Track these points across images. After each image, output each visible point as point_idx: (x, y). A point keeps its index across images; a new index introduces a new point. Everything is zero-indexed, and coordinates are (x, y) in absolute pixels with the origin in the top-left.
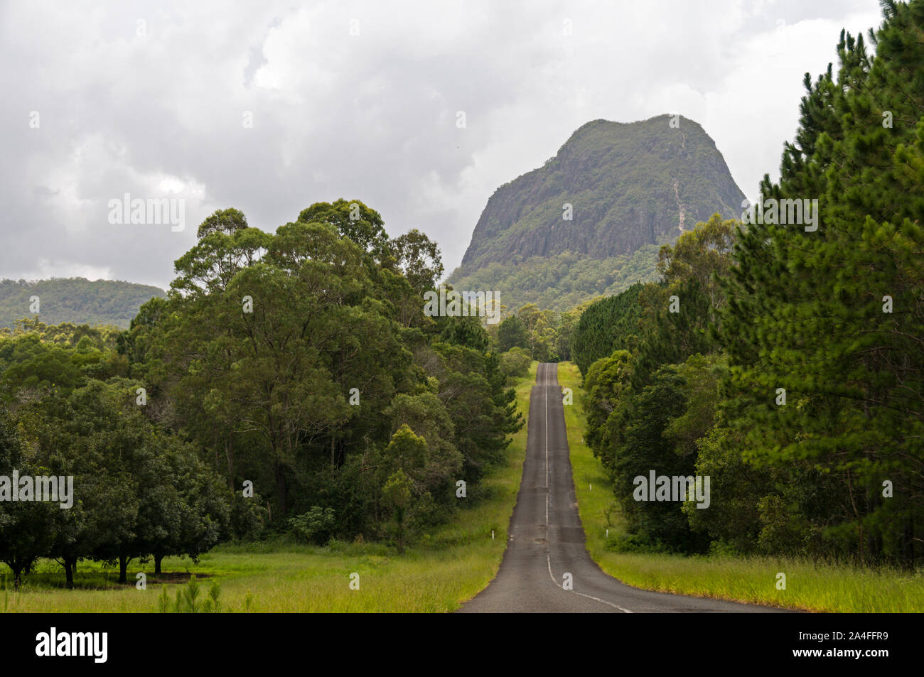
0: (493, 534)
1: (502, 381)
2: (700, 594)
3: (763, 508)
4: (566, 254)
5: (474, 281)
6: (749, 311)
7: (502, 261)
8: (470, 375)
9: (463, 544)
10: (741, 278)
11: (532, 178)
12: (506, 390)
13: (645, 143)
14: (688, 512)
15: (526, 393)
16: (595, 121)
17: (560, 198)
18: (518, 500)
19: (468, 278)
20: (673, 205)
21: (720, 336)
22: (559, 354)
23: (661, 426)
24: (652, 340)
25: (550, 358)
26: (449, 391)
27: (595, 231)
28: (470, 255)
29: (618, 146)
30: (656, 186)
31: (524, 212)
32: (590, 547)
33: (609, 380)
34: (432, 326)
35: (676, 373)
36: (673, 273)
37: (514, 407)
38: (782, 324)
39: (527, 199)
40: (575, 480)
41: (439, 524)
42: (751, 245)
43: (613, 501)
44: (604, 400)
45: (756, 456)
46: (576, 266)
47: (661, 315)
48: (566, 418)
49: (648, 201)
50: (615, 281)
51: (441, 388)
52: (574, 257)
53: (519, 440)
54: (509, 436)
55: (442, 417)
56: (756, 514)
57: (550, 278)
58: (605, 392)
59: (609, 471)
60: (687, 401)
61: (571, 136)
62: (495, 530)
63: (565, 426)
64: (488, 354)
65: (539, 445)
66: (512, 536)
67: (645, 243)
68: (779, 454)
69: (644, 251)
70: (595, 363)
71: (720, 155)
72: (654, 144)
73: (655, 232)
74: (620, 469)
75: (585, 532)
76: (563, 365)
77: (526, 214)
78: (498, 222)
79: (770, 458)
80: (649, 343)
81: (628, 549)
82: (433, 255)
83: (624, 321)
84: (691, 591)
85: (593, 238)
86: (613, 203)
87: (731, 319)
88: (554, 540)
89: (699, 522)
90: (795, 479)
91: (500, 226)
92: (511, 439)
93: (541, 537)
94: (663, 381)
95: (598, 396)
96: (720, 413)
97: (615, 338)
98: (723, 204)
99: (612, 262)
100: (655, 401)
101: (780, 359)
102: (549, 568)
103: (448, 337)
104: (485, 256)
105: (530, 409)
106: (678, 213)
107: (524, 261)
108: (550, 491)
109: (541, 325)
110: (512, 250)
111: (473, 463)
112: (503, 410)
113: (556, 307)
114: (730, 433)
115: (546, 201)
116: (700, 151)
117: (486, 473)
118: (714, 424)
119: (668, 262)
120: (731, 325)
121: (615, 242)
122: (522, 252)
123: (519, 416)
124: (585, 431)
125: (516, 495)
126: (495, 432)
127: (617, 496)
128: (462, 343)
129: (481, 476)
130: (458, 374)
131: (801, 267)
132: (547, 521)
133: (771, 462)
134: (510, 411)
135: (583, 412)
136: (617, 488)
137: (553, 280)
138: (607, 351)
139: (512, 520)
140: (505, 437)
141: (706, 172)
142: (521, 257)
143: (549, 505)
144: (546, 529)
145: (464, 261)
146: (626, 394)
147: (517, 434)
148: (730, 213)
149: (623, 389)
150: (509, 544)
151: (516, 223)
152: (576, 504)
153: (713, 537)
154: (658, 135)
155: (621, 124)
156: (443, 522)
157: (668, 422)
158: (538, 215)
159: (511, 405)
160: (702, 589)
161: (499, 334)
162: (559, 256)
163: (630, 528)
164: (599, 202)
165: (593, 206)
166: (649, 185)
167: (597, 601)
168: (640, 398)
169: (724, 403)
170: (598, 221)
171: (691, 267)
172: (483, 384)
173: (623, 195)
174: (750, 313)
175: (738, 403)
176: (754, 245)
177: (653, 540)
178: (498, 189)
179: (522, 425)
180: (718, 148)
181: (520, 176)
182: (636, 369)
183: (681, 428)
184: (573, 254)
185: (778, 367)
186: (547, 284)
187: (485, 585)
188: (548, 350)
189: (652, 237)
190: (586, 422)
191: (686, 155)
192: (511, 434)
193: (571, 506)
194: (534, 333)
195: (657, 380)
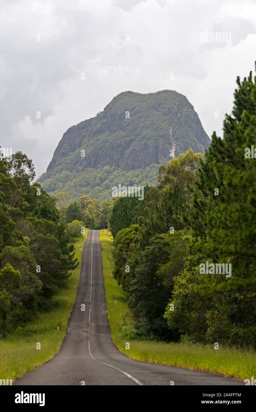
0: (58, 328)
1: (67, 240)
2: (169, 364)
3: (208, 317)
4: (107, 167)
5: (54, 181)
6: (204, 206)
7: (70, 170)
8: (47, 236)
9: (41, 333)
10: (201, 187)
11: (89, 123)
12: (69, 245)
13: (154, 106)
14: (167, 318)
15: (81, 247)
16: (126, 92)
17: (104, 135)
18: (74, 308)
19: (50, 179)
20: (169, 142)
21: (188, 220)
22: (101, 225)
23: (154, 269)
24: (152, 219)
25: (96, 227)
26: (36, 245)
27: (123, 155)
28: (52, 166)
29: (139, 107)
30: (159, 131)
31: (83, 142)
32: (113, 336)
33: (128, 241)
34: (27, 207)
35: (164, 239)
36: (166, 182)
37: (73, 255)
38: (219, 215)
39: (85, 135)
40: (107, 298)
41: (27, 321)
42: (206, 170)
43: (127, 310)
44: (124, 253)
45: (202, 288)
46: (113, 175)
47: (158, 206)
48: (103, 262)
49: (155, 139)
50: (135, 184)
51: (31, 243)
52: (112, 169)
53: (76, 274)
54: (69, 272)
55: (31, 260)
56: (205, 319)
57: (98, 181)
58: (125, 248)
59: (126, 293)
60: (170, 255)
61: (112, 100)
62: (59, 325)
63: (103, 267)
64: (59, 224)
65: (87, 277)
66: (69, 329)
67: (152, 163)
68: (215, 287)
69: (151, 168)
70: (120, 232)
71: (196, 115)
72: (159, 106)
73: (158, 157)
74: (132, 292)
75: (111, 327)
76: (103, 231)
77: (85, 144)
78: (68, 147)
79: (210, 289)
80: (151, 221)
81: (134, 338)
82: (30, 167)
83: (138, 208)
84: (165, 363)
85: (122, 159)
86: (135, 139)
87: (195, 211)
88: (93, 332)
89: (173, 323)
90: (225, 301)
91: (70, 150)
92: (71, 273)
93: (85, 330)
94: (157, 243)
95: (121, 250)
96: (188, 263)
97: (133, 217)
98: (197, 142)
99: (133, 173)
100: (152, 254)
101: (217, 235)
102: (89, 348)
103: (37, 214)
104: (60, 167)
105: (83, 256)
106: (172, 146)
107: (82, 170)
108: (92, 304)
109: (91, 208)
110: (76, 164)
111: (48, 286)
112: (66, 257)
113: (100, 198)
114: (193, 274)
115: (97, 137)
116: (185, 112)
117: (57, 292)
118: (184, 269)
119: (163, 175)
120: (194, 214)
121: (135, 162)
122: (82, 165)
123: (76, 260)
124: (114, 270)
125: (72, 305)
126: (62, 269)
127: (130, 308)
128: (44, 218)
129: (53, 294)
130: (41, 235)
131: (230, 184)
132: (90, 321)
133: (210, 292)
134: (71, 257)
135: (113, 259)
136: (130, 303)
137: (100, 182)
138: (128, 224)
139: (70, 320)
140: (67, 272)
141: (188, 124)
142: (81, 168)
143: (91, 312)
144: (89, 325)
145: (48, 169)
146: (137, 250)
147: (75, 270)
148: (201, 147)
149: (135, 247)
150: (67, 333)
151: (79, 148)
152: (107, 312)
153: (181, 332)
154: (161, 102)
155: (140, 94)
156: (30, 320)
157: (159, 266)
158: (92, 144)
159: (71, 254)
160: (171, 362)
161: (67, 212)
162: (103, 169)
163: (137, 326)
164: (127, 138)
165: (123, 140)
166: (156, 130)
167: (111, 367)
168: (143, 253)
169: (189, 257)
170: (126, 149)
171: (176, 179)
172: (55, 241)
173: (141, 135)
174: (205, 207)
175: (197, 257)
176: (208, 170)
177: (149, 333)
178: (69, 128)
179: (77, 265)
180: (195, 110)
181: (82, 122)
182: (143, 236)
183: (166, 270)
184: (111, 167)
185: (215, 239)
186: (96, 184)
187: (51, 357)
188: (94, 223)
189: (157, 159)
190: (115, 264)
191: (177, 114)
192: (71, 270)
193: (104, 312)
194: (87, 212)
195: (153, 243)
